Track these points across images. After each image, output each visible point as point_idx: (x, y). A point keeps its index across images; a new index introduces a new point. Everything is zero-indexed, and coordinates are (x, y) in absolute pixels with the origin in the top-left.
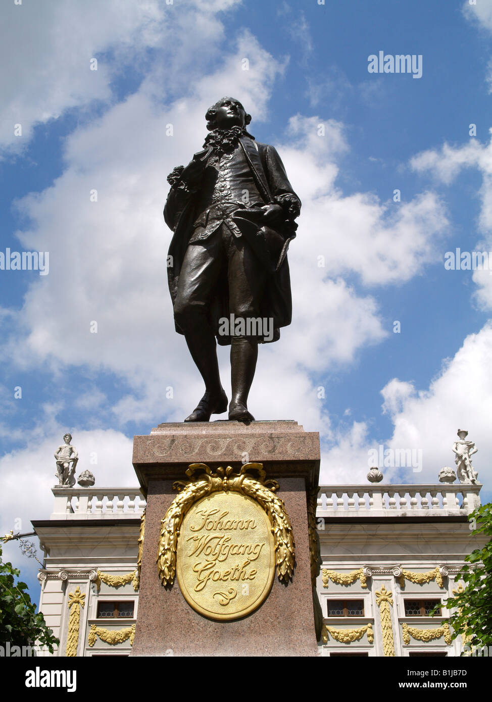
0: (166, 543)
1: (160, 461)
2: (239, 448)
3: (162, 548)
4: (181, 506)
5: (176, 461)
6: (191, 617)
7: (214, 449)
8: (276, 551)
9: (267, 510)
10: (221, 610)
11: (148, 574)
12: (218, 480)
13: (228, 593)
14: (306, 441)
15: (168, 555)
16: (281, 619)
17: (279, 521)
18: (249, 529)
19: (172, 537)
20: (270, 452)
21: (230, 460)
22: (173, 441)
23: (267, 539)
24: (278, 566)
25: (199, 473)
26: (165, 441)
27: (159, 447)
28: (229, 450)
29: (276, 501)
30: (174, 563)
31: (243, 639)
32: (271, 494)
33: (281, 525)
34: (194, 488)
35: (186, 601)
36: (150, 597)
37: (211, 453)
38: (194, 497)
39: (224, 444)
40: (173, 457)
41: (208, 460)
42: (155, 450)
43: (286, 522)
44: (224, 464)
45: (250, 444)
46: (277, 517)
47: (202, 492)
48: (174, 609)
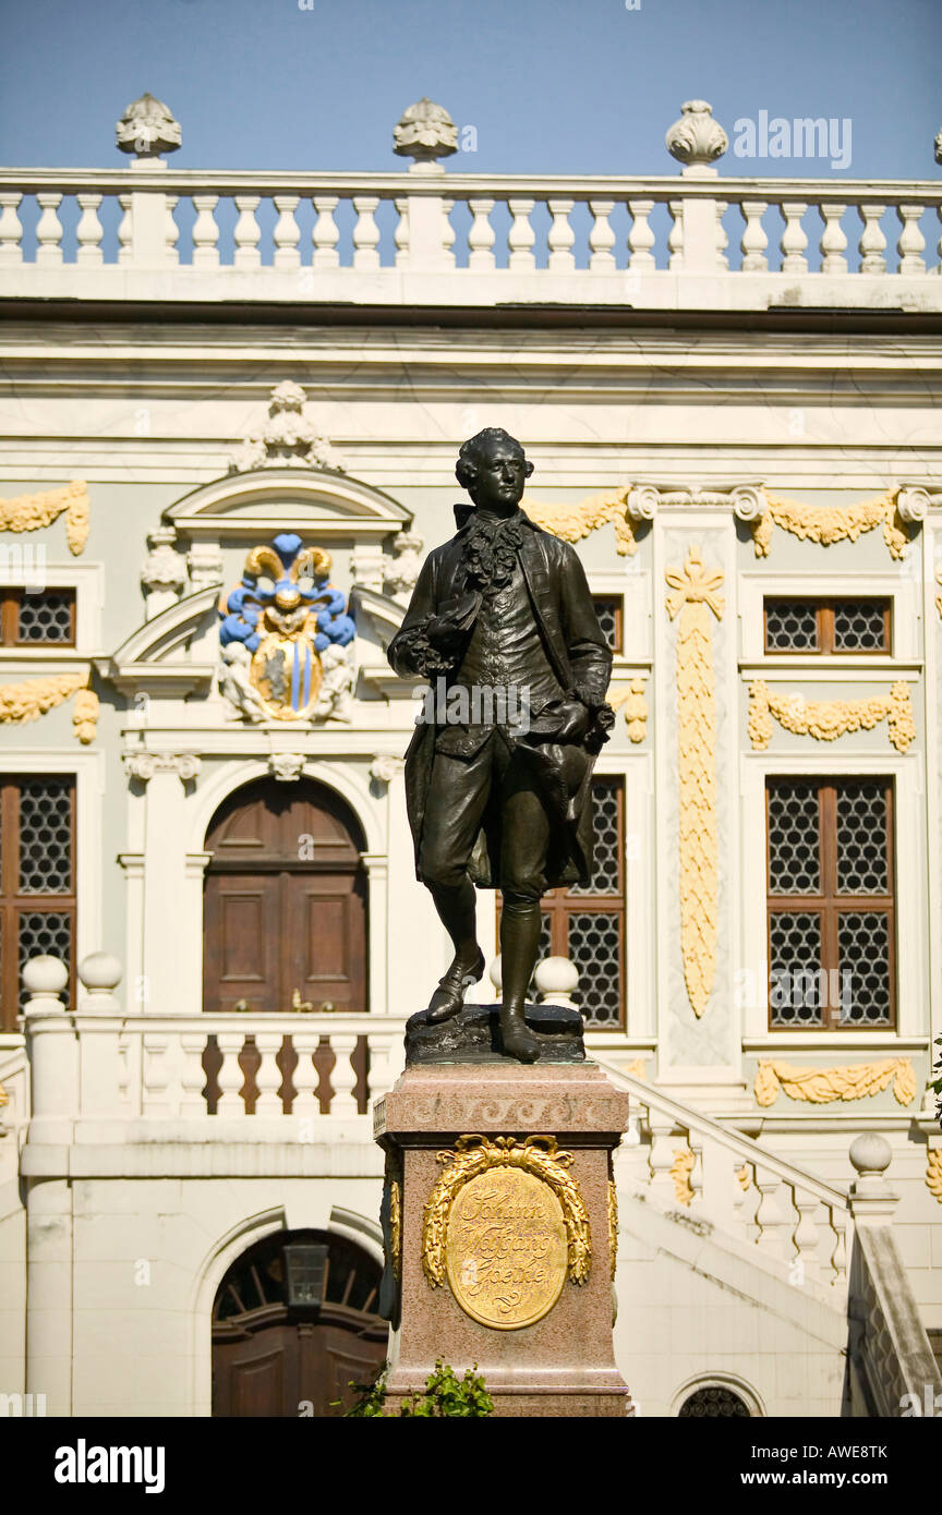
0: (433, 1237)
1: (422, 1130)
2: (525, 1113)
3: (428, 1243)
4: (451, 1188)
5: (444, 1130)
6: (466, 1326)
7: (492, 1114)
8: (569, 1246)
9: (559, 1194)
10: (503, 1318)
11: (412, 1273)
12: (495, 1153)
13: (510, 1299)
14: (612, 1106)
15: (438, 1251)
16: (573, 1329)
17: (575, 1210)
18: (535, 1218)
19: (441, 1229)
20: (564, 1120)
21: (513, 1131)
22: (438, 1101)
23: (556, 1231)
24: (570, 1267)
25: (473, 1144)
26: (428, 1101)
27: (420, 1109)
28: (511, 1115)
29: (570, 1184)
30: (444, 1260)
31: (528, 1353)
32: (563, 1173)
33: (577, 1215)
34: (464, 1164)
35: (460, 1306)
36: (416, 1301)
37: (489, 1120)
38: (466, 1177)
39: (504, 1106)
40: (440, 1124)
41: (484, 1130)
42: (415, 1113)
43: (582, 1212)
44: (506, 1135)
45: (539, 1106)
46: (572, 1205)
47: (476, 1169)
48: (445, 1315)
